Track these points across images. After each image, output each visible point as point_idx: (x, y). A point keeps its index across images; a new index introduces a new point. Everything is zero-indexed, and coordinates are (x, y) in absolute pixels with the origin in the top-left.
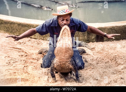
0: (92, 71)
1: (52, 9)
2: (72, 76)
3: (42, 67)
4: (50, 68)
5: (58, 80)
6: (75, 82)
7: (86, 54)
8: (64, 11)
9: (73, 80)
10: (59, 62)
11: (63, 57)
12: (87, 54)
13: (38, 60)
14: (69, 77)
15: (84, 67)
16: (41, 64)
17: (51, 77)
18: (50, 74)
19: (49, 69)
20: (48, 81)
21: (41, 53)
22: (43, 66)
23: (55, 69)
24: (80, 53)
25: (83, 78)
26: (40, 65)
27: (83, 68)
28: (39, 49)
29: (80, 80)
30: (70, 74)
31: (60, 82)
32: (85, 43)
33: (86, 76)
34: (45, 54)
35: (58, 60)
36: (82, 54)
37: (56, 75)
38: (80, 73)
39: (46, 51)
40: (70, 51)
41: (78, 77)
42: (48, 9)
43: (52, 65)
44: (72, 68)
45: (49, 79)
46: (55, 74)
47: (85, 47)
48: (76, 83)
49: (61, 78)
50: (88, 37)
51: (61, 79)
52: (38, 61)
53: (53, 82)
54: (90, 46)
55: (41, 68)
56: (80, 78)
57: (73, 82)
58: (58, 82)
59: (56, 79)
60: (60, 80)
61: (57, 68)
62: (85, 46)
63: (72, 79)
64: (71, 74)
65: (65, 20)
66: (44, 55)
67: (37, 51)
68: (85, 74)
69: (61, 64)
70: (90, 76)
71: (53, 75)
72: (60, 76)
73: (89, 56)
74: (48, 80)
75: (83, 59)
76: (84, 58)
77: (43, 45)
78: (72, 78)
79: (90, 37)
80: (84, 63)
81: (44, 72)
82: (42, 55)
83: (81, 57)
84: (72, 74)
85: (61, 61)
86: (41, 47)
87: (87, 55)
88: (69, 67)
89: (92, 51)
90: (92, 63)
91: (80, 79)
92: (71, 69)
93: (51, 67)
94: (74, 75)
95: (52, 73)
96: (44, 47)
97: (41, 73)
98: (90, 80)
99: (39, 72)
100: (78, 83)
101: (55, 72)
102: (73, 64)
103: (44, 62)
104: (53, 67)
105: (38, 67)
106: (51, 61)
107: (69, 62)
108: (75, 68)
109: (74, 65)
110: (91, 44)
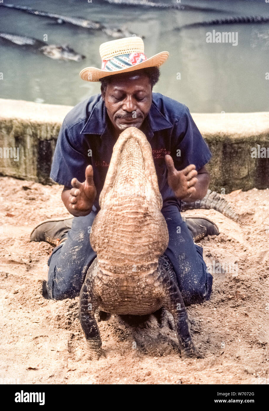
0: (242, 309)
1: (83, 57)
2: (165, 330)
3: (45, 294)
4: (77, 299)
5: (109, 349)
6: (177, 356)
7: (217, 238)
8: (123, 58)
9: (170, 348)
10: (110, 270)
11: (127, 251)
12: (222, 241)
13: (32, 264)
14: (154, 335)
15: (210, 291)
16: (44, 283)
17: (83, 335)
18: (77, 323)
19: (73, 301)
20: (70, 352)
21: (40, 237)
22: (50, 293)
23: (99, 300)
24: (194, 234)
25: (206, 338)
26: (40, 286)
27: (208, 298)
28: (34, 220)
29: (197, 346)
30: (154, 322)
31: (118, 357)
32: (214, 193)
33: (217, 330)
34: (57, 242)
35: (107, 262)
36: (202, 238)
37: (102, 325)
38: (196, 319)
39: (61, 230)
40: (152, 225)
41: (188, 336)
42: (67, 56)
43: (85, 284)
44: (164, 294)
45: (75, 343)
46: (99, 324)
47: (215, 208)
48: (179, 361)
49: (123, 338)
50: (227, 171)
51: (122, 344)
52: (31, 272)
53: (90, 359)
54: (232, 205)
55: (43, 300)
56: (195, 337)
57: (169, 357)
58: (109, 357)
59: (104, 343)
60: (118, 349)
61: (105, 298)
62: (213, 205)
63: (166, 345)
64: (160, 322)
65: (129, 98)
66: (54, 245)
67: (28, 230)
68: (216, 323)
69: (122, 276)
70: (236, 328)
71: (89, 326)
72: (117, 330)
73: (229, 245)
74: (70, 349)
75: (205, 259)
76: (209, 256)
77: (48, 203)
78: (165, 339)
79: (235, 168)
80: (211, 278)
81: (54, 315)
82: (45, 243)
83: (200, 251)
84: (165, 323)
85: (118, 265)
86: (42, 212)
87: (222, 245)
88: (150, 292)
89: (242, 224)
90: (243, 277)
91: (196, 341)
92: (159, 300)
93: (82, 293)
94: (171, 327)
95: (87, 322)
96: (55, 212)
97: (42, 318)
98: (234, 345)
99: (35, 318)
100: (189, 360)
101: (96, 316)
102: (165, 281)
103: (54, 274)
104: (91, 295)
105: (30, 294)
106: (79, 272)
107: (152, 271)
108: (176, 296)
109: (171, 283)
110: (239, 197)
